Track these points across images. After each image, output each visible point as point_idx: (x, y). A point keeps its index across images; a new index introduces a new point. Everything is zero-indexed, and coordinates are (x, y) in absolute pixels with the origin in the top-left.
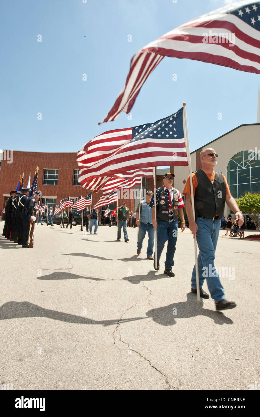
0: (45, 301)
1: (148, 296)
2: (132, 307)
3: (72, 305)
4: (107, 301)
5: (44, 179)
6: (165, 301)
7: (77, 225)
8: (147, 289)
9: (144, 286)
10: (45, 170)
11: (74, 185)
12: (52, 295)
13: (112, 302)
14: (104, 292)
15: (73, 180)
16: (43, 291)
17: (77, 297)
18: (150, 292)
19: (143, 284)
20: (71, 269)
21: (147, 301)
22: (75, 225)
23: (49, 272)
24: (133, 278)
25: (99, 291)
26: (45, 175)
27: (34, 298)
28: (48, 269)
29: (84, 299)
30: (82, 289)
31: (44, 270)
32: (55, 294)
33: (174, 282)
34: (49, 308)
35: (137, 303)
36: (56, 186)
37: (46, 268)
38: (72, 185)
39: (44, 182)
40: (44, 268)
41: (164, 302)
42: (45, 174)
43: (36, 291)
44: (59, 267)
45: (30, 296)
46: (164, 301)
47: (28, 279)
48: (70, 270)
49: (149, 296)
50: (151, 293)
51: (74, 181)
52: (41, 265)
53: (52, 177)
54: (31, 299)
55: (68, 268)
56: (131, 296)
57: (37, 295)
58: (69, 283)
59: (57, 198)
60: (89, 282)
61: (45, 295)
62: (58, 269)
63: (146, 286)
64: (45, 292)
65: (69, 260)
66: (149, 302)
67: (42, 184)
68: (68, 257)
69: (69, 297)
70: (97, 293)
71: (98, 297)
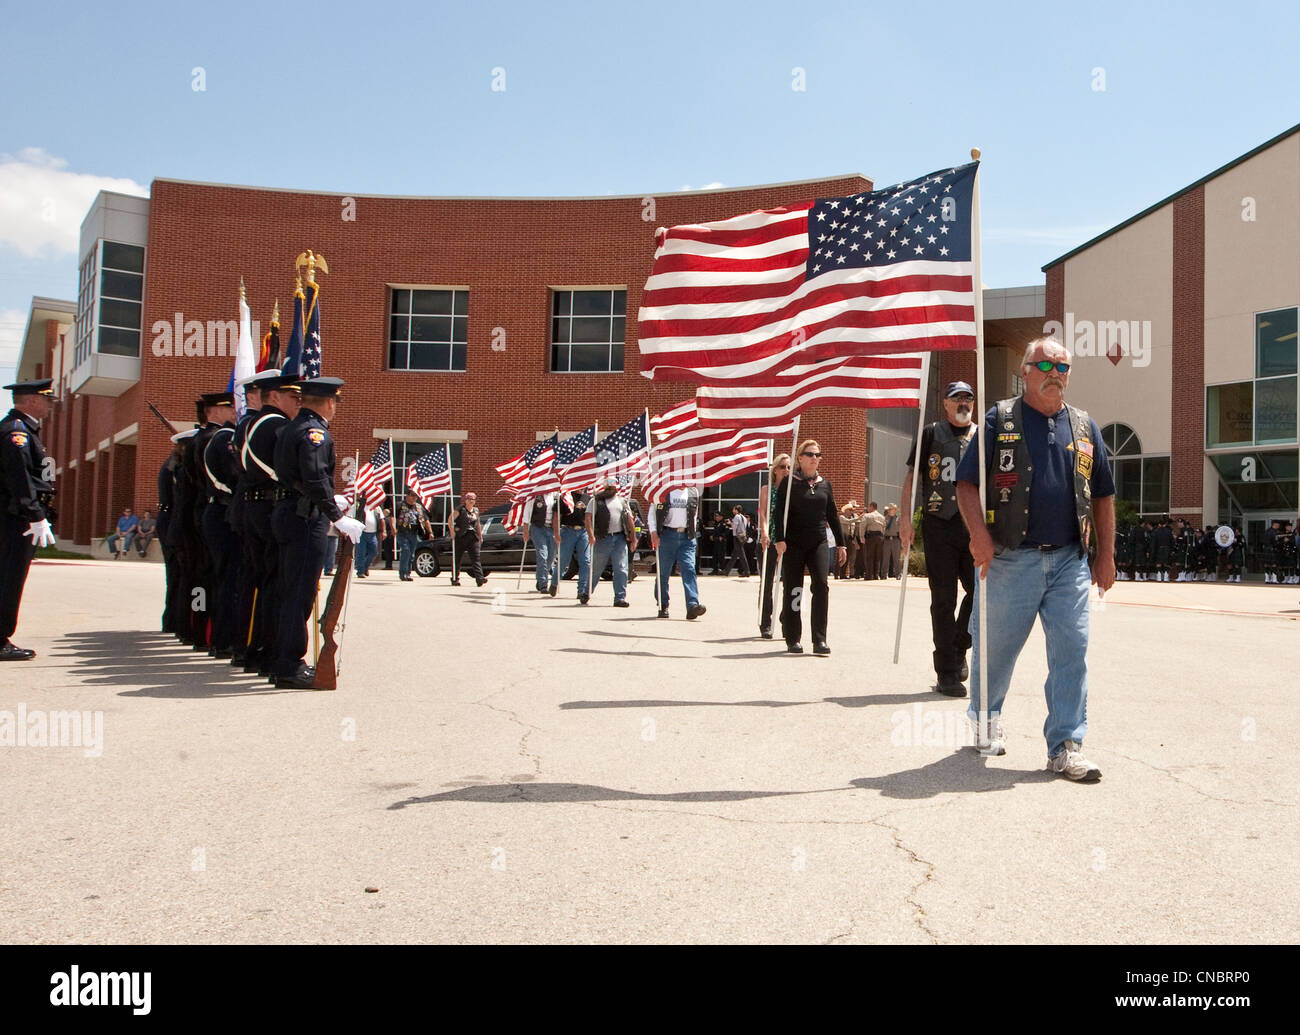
1: (914, 889)
4: (708, 922)
5: (394, 337)
6: (997, 909)
8: (914, 857)
9: (898, 846)
10: (396, 292)
11: (554, 369)
12: (423, 903)
13: (734, 920)
14: (693, 881)
15: (547, 344)
16: (374, 887)
17: (555, 906)
18: (924, 868)
19: (894, 836)
21: (907, 910)
24: (844, 812)
25: (668, 876)
26: (394, 318)
27: (324, 921)
29: (591, 913)
30: (584, 869)
32: (439, 899)
33: (1048, 821)
35: (859, 922)
36: (460, 375)
37: (401, 779)
38: (546, 371)
40: (388, 780)
41: (991, 913)
42: (395, 310)
43: (336, 891)
44: (467, 773)
45: (302, 914)
46: (993, 908)
47: (297, 834)
49: (922, 887)
50: (931, 873)
51: (555, 348)
52: (370, 765)
53: (438, 330)
54: (307, 925)
55: (513, 775)
56: (828, 894)
57: (340, 908)
58: (515, 844)
59: (466, 438)
60: (622, 838)
61: (383, 906)
62: (464, 780)
63: (907, 843)
64: (387, 892)
65: (523, 739)
66: (919, 915)
67: (380, 366)
68: (519, 725)
69: (509, 908)
70: (656, 884)
71: (662, 902)
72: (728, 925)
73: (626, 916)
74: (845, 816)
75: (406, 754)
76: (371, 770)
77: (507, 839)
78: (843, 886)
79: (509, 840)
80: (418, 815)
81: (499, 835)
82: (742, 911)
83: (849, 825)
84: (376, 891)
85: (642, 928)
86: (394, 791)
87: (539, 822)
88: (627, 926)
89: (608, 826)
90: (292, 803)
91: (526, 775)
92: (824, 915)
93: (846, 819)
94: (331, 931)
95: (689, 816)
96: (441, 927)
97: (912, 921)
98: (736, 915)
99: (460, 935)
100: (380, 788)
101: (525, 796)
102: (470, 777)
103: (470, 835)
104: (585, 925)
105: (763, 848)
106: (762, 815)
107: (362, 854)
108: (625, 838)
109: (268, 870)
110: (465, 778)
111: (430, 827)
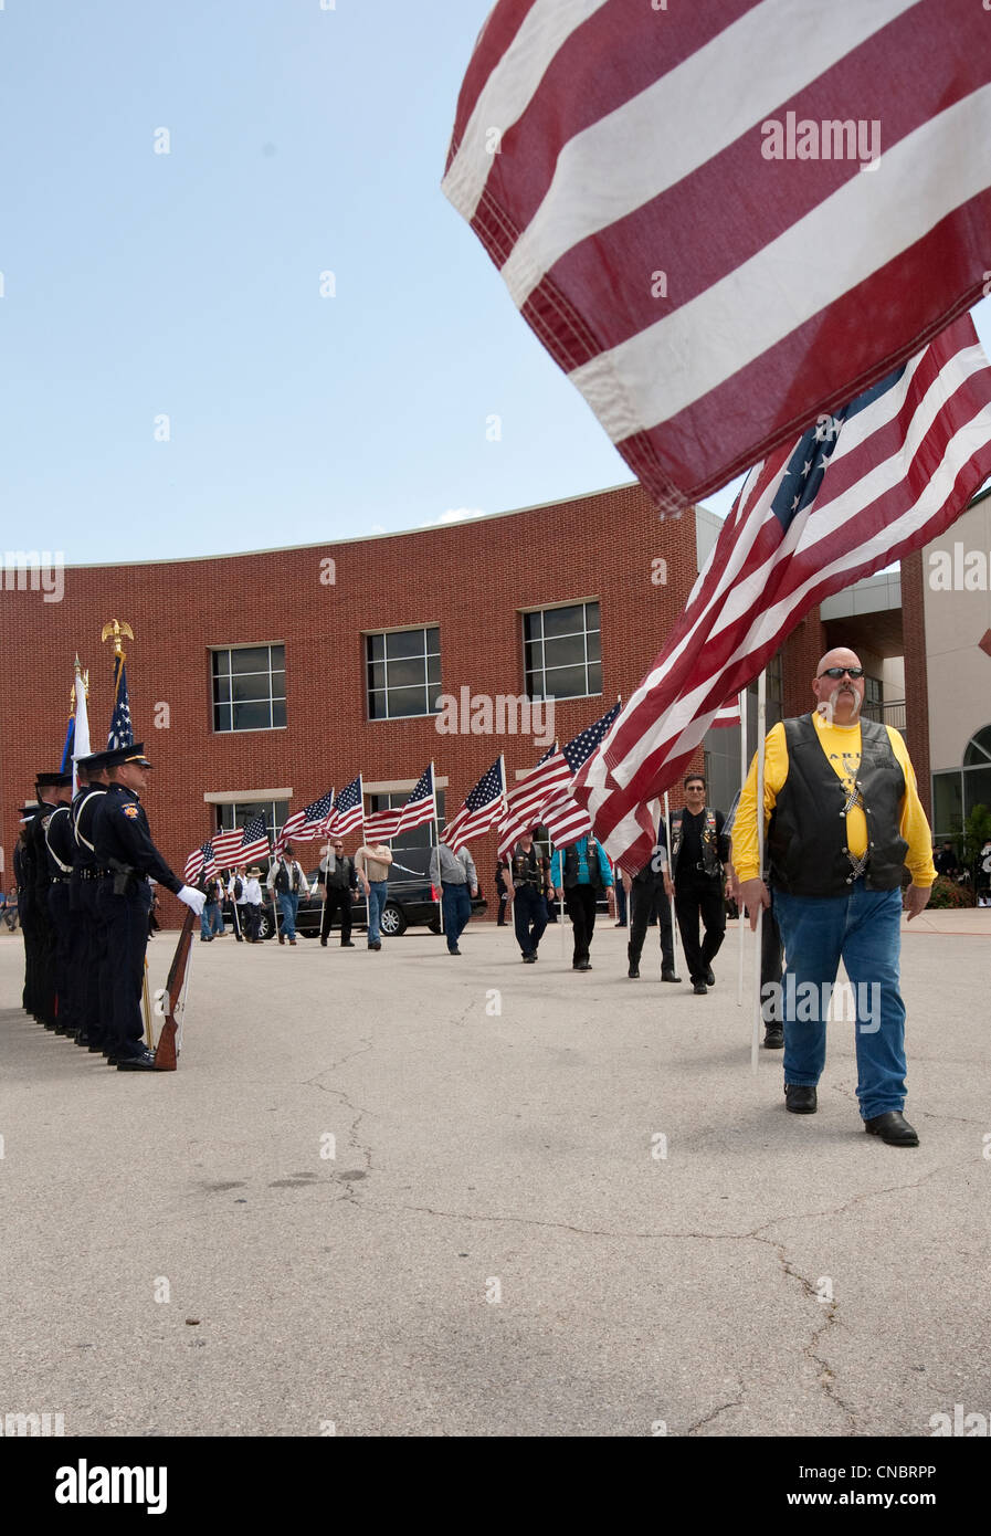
0: (201, 1383)
1: (815, 1334)
2: (716, 1414)
3: (352, 1404)
5: (217, 699)
7: (409, 931)
8: (809, 1289)
9: (787, 1272)
10: (215, 653)
11: (372, 716)
12: (245, 1341)
14: (544, 1318)
15: (363, 692)
16: (195, 1318)
18: (823, 1306)
19: (781, 1257)
20: (360, 1175)
21: (809, 1370)
22: (399, 932)
23: (242, 1201)
24: (715, 1222)
25: (516, 1310)
26: (216, 680)
27: (143, 1362)
28: (234, 1185)
29: (428, 1361)
31: (216, 1188)
34: (222, 1426)
35: (750, 1386)
36: (282, 732)
37: (229, 1177)
38: (363, 720)
39: (219, 720)
40: (215, 1179)
42: (217, 672)
43: (156, 1322)
47: (123, 1247)
48: (355, 1184)
49: (825, 1335)
50: (834, 1314)
51: (372, 695)
52: (199, 1160)
53: (258, 688)
54: (124, 1366)
55: (343, 1171)
56: (706, 1340)
57: (159, 1344)
58: (344, 1262)
59: (291, 795)
60: (460, 1255)
61: (204, 1344)
62: (292, 1179)
63: (796, 1267)
64: (209, 1325)
65: (354, 1126)
66: (826, 1378)
67: (206, 730)
68: (349, 1109)
69: (336, 1350)
70: (501, 1322)
71: (509, 1347)
72: (588, 1383)
73: (467, 1366)
74: (719, 1227)
75: (235, 1145)
76: (200, 1166)
77: (335, 1255)
78: (724, 1330)
79: (338, 1257)
80: (245, 1223)
81: (327, 1250)
82: (605, 1364)
83: (724, 1241)
84: (197, 1323)
85: (486, 1385)
86: (221, 1192)
87: (370, 1233)
88: (469, 1381)
89: (444, 1239)
90: (121, 1207)
91: (357, 1172)
92: (704, 1373)
93: (720, 1232)
94: (149, 1374)
95: (535, 1226)
96: (262, 1374)
97: (817, 1387)
98: (596, 1368)
99: (282, 1387)
100: (207, 1188)
101: (356, 1199)
102: (300, 1175)
103: (297, 1249)
104: (421, 1379)
105: (622, 1272)
106: (620, 1226)
107: (186, 1272)
108: (465, 1255)
109: (92, 1291)
110: (293, 1175)
111: (256, 1239)
